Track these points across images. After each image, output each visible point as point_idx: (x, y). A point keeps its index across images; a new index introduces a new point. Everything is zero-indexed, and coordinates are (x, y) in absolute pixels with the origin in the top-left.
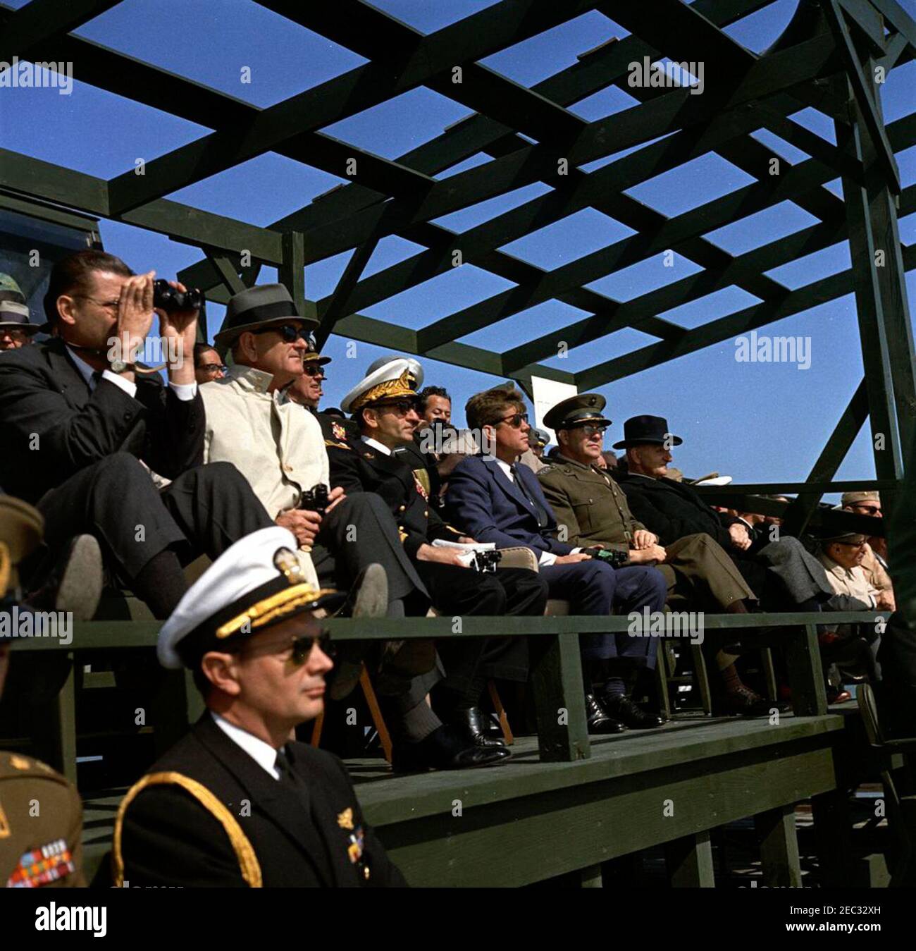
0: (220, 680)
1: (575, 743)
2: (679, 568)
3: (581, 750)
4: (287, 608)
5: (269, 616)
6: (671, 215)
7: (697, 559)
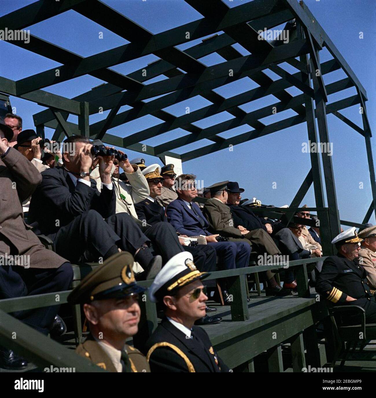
0: (170, 305)
1: (245, 314)
2: (253, 241)
3: (247, 317)
4: (191, 279)
5: (184, 282)
6: (226, 98)
7: (260, 238)
